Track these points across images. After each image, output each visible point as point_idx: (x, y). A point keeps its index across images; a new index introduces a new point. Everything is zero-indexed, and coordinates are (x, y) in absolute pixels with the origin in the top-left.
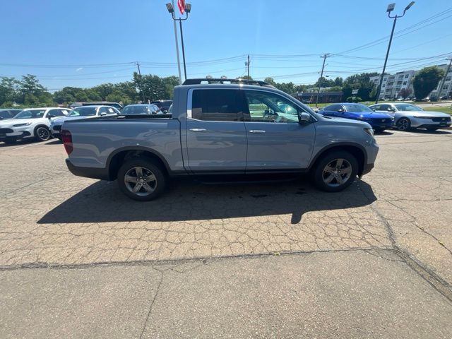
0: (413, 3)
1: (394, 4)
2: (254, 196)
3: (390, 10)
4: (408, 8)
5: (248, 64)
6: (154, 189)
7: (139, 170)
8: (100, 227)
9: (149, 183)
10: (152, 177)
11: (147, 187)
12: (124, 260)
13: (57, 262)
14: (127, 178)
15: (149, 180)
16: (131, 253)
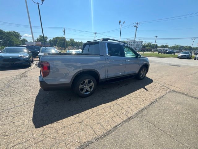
2: (125, 85)
3: (120, 22)
4: (124, 23)
5: (64, 31)
6: (92, 90)
7: (87, 81)
8: (86, 114)
9: (90, 87)
10: (92, 84)
11: (89, 89)
12: (122, 121)
13: (94, 137)
14: (81, 86)
15: (90, 86)
16: (120, 117)
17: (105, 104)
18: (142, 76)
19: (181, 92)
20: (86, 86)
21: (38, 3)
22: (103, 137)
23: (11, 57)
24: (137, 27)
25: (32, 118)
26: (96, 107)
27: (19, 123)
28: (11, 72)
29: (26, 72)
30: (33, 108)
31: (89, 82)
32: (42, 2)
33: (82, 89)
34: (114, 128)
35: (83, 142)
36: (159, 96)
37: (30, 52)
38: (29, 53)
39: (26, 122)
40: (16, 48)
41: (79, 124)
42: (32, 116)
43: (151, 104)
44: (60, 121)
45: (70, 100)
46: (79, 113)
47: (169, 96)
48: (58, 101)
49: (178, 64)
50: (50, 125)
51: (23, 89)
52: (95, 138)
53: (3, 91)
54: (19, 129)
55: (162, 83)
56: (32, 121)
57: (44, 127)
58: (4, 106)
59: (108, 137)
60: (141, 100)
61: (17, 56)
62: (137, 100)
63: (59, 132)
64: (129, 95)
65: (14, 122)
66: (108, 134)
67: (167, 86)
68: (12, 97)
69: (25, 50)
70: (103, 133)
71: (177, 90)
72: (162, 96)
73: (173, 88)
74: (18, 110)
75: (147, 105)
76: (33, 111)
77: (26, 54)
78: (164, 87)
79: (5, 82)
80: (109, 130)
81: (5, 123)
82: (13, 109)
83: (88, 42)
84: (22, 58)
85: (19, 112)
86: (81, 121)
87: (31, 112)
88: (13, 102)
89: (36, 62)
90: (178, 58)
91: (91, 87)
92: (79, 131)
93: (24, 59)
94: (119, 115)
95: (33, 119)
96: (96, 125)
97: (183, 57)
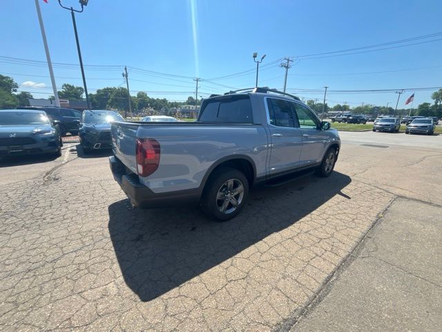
0: (265, 56)
1: (256, 54)
3: (255, 56)
4: (263, 58)
5: (126, 76)
6: (240, 202)
7: (231, 182)
8: (248, 258)
9: (235, 196)
10: (241, 188)
11: (234, 202)
12: (333, 267)
13: (293, 309)
14: (219, 195)
15: (236, 193)
16: (324, 260)
17: (277, 231)
18: (328, 169)
19: (417, 198)
20: (229, 195)
21: (72, 9)
22: (312, 307)
23: (13, 134)
24: (287, 67)
25: (122, 278)
26: (261, 240)
27: (94, 292)
28: (16, 170)
29: (53, 169)
30: (112, 254)
31: (236, 185)
32: (82, 8)
33: (220, 203)
34: (324, 284)
35: (275, 323)
36: (380, 209)
37: (56, 121)
38: (55, 124)
39: (112, 289)
40: (23, 113)
41: (244, 283)
42: (119, 273)
43: (373, 226)
44: (195, 279)
45: (194, 229)
46: (231, 256)
47: (399, 206)
48: (167, 234)
49: (379, 143)
50: (175, 290)
51: (64, 210)
52: (295, 311)
53: (14, 218)
54: (100, 307)
55: (370, 181)
56: (125, 284)
57: (165, 296)
58: (33, 253)
59: (322, 305)
60: (347, 219)
61: (29, 131)
62: (341, 220)
63: (205, 305)
64: (318, 209)
65: (80, 291)
66: (320, 298)
67: (385, 187)
68: (46, 232)
69: (44, 118)
70: (306, 298)
71: (408, 194)
72: (386, 210)
73: (398, 192)
74: (77, 261)
75: (366, 228)
76: (115, 260)
77: (49, 126)
78: (378, 190)
79: (10, 194)
80: (316, 289)
81: (58, 297)
82: (63, 260)
83: (213, 95)
84: (41, 136)
85: (82, 267)
86: (242, 275)
87: (113, 263)
88: (54, 242)
89: (69, 145)
90: (374, 130)
91: (237, 197)
92: (252, 298)
93: (45, 139)
94: (319, 253)
95: (126, 280)
96: (282, 280)
97: (383, 130)
